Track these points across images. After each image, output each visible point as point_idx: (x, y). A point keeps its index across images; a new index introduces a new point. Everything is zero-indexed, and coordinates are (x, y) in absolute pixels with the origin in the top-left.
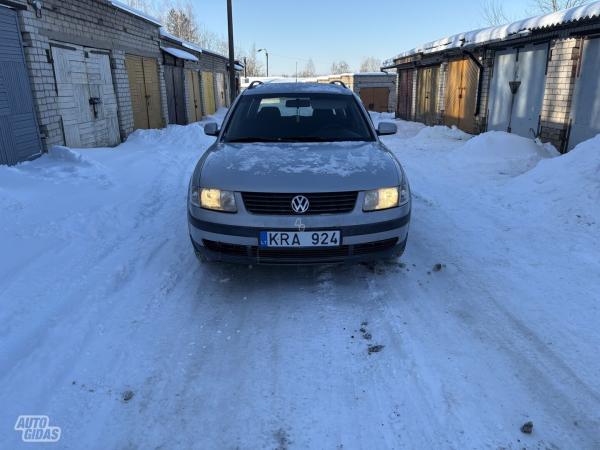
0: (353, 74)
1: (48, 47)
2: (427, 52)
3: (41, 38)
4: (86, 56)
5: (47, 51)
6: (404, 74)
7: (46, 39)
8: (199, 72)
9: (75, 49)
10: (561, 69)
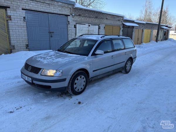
1: (75, 24)
3: (73, 22)
4: (89, 26)
5: (75, 25)
7: (75, 22)
8: (143, 29)
9: (85, 24)
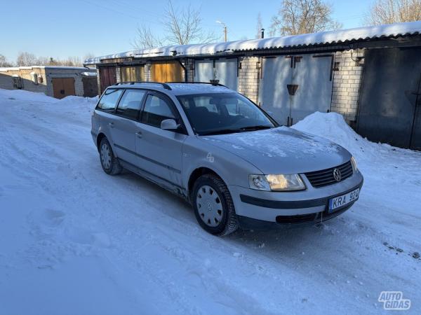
0: (44, 67)
2: (137, 56)
6: (105, 70)
10: (249, 74)
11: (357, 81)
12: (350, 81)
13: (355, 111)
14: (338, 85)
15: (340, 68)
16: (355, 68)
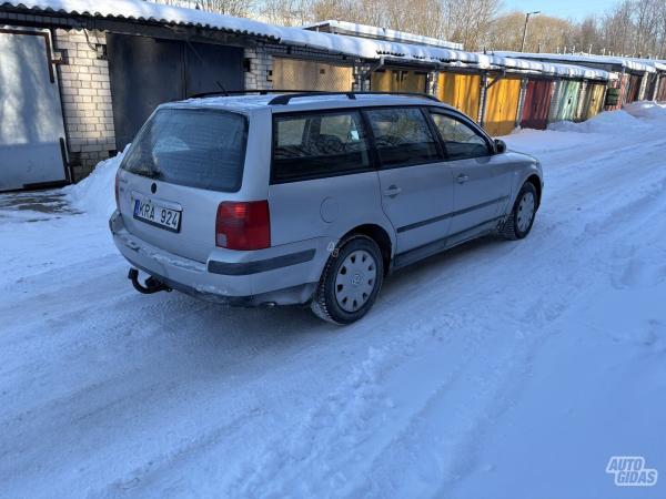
11: (107, 85)
12: (95, 85)
13: (113, 133)
14: (74, 91)
15: (71, 60)
16: (97, 62)
